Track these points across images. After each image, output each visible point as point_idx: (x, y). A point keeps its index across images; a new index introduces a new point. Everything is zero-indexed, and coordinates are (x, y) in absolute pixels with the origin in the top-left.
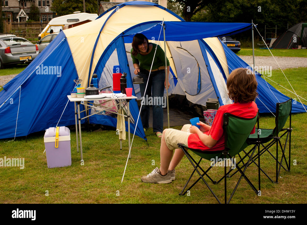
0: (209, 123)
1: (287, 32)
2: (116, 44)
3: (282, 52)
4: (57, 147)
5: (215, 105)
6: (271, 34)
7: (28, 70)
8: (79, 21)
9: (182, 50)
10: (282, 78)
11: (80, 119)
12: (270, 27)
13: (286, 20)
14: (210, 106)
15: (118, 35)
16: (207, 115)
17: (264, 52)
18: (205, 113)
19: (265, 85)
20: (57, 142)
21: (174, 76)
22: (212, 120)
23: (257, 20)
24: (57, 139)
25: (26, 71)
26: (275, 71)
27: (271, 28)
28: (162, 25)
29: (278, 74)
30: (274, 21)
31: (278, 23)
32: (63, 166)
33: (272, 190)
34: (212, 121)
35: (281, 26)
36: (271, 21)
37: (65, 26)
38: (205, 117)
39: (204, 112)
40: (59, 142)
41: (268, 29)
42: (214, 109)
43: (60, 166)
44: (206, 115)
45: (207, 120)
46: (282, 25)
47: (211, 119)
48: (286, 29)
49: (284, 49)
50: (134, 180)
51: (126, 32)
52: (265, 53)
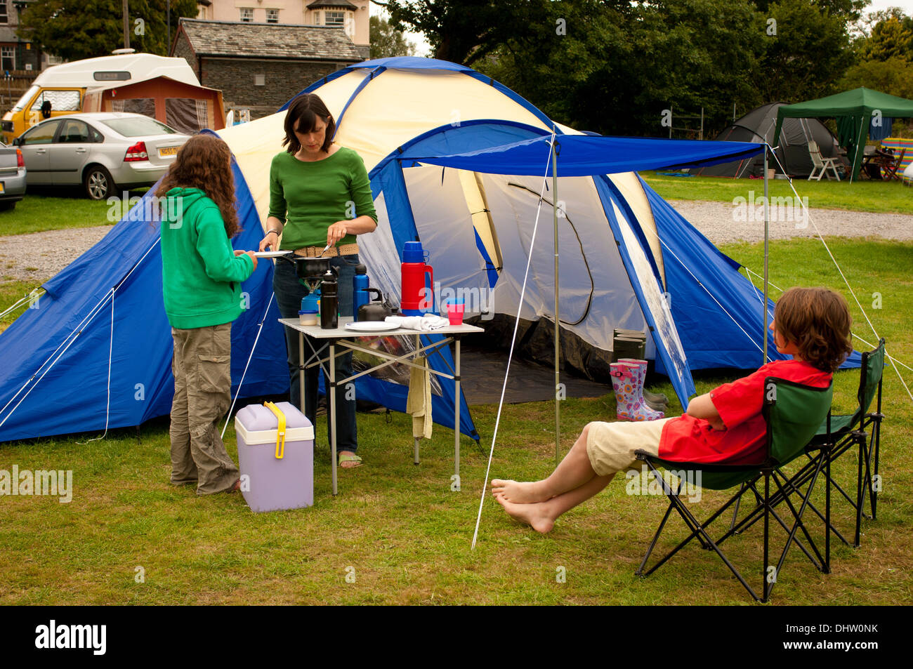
0: (625, 395)
1: (734, 128)
2: (380, 178)
3: (726, 189)
4: (279, 457)
5: (639, 347)
6: (685, 133)
7: (119, 243)
8: (130, 78)
9: (525, 191)
10: (757, 268)
11: (334, 385)
12: (683, 110)
13: (728, 92)
14: (625, 349)
15: (389, 154)
16: (621, 374)
17: (675, 185)
18: (616, 370)
19: (751, 294)
20: (281, 443)
21: (489, 263)
22: (634, 386)
23: (651, 89)
24: (282, 436)
25: (114, 244)
26: (733, 249)
27: (686, 116)
28: (551, 144)
29: (744, 257)
30: (695, 95)
31: (707, 101)
32: (293, 506)
33: (853, 563)
34: (633, 390)
35: (713, 108)
36: (685, 96)
37: (88, 92)
38: (615, 381)
39: (612, 366)
40: (285, 442)
41: (678, 116)
42: (636, 359)
43: (285, 507)
44: (619, 375)
45: (620, 387)
46: (715, 107)
47: (631, 384)
48: (728, 118)
49: (728, 180)
50: (500, 540)
51: (407, 148)
52: (678, 190)
